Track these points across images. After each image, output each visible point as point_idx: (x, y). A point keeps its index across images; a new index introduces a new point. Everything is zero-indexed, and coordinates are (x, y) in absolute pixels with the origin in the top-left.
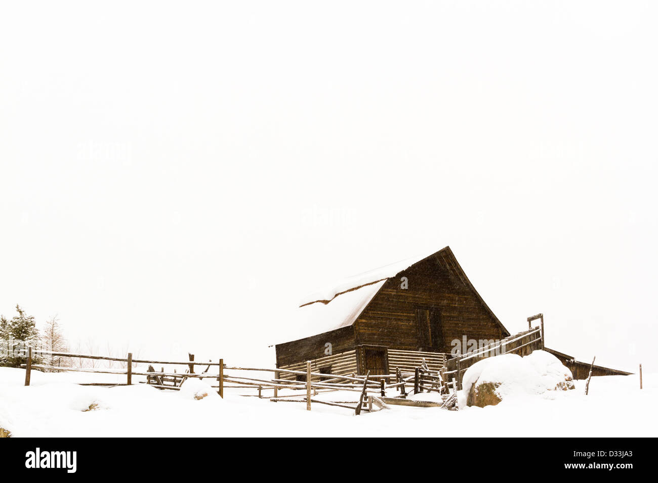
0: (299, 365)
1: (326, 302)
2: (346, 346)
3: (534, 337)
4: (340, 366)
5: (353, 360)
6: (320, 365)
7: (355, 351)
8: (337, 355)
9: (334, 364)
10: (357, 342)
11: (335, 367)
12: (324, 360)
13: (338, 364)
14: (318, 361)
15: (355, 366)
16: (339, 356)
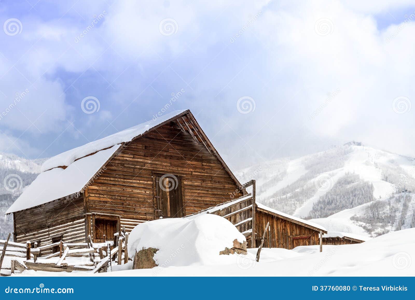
0: (34, 235)
1: (64, 167)
2: (76, 214)
3: (245, 204)
4: (71, 236)
5: (82, 229)
6: (53, 235)
7: (84, 220)
8: (68, 224)
9: (65, 233)
10: (86, 210)
11: (66, 237)
12: (56, 229)
13: (69, 234)
14: (52, 230)
15: (84, 236)
16: (70, 225)
